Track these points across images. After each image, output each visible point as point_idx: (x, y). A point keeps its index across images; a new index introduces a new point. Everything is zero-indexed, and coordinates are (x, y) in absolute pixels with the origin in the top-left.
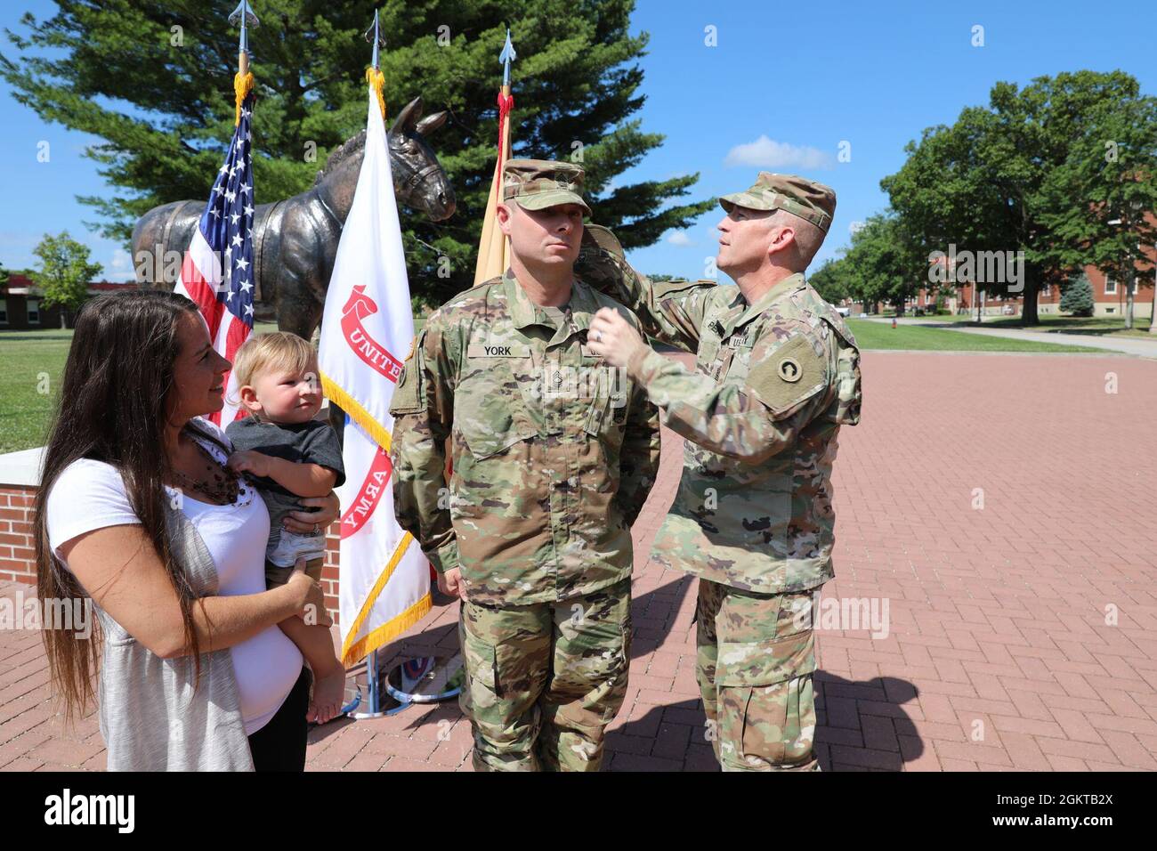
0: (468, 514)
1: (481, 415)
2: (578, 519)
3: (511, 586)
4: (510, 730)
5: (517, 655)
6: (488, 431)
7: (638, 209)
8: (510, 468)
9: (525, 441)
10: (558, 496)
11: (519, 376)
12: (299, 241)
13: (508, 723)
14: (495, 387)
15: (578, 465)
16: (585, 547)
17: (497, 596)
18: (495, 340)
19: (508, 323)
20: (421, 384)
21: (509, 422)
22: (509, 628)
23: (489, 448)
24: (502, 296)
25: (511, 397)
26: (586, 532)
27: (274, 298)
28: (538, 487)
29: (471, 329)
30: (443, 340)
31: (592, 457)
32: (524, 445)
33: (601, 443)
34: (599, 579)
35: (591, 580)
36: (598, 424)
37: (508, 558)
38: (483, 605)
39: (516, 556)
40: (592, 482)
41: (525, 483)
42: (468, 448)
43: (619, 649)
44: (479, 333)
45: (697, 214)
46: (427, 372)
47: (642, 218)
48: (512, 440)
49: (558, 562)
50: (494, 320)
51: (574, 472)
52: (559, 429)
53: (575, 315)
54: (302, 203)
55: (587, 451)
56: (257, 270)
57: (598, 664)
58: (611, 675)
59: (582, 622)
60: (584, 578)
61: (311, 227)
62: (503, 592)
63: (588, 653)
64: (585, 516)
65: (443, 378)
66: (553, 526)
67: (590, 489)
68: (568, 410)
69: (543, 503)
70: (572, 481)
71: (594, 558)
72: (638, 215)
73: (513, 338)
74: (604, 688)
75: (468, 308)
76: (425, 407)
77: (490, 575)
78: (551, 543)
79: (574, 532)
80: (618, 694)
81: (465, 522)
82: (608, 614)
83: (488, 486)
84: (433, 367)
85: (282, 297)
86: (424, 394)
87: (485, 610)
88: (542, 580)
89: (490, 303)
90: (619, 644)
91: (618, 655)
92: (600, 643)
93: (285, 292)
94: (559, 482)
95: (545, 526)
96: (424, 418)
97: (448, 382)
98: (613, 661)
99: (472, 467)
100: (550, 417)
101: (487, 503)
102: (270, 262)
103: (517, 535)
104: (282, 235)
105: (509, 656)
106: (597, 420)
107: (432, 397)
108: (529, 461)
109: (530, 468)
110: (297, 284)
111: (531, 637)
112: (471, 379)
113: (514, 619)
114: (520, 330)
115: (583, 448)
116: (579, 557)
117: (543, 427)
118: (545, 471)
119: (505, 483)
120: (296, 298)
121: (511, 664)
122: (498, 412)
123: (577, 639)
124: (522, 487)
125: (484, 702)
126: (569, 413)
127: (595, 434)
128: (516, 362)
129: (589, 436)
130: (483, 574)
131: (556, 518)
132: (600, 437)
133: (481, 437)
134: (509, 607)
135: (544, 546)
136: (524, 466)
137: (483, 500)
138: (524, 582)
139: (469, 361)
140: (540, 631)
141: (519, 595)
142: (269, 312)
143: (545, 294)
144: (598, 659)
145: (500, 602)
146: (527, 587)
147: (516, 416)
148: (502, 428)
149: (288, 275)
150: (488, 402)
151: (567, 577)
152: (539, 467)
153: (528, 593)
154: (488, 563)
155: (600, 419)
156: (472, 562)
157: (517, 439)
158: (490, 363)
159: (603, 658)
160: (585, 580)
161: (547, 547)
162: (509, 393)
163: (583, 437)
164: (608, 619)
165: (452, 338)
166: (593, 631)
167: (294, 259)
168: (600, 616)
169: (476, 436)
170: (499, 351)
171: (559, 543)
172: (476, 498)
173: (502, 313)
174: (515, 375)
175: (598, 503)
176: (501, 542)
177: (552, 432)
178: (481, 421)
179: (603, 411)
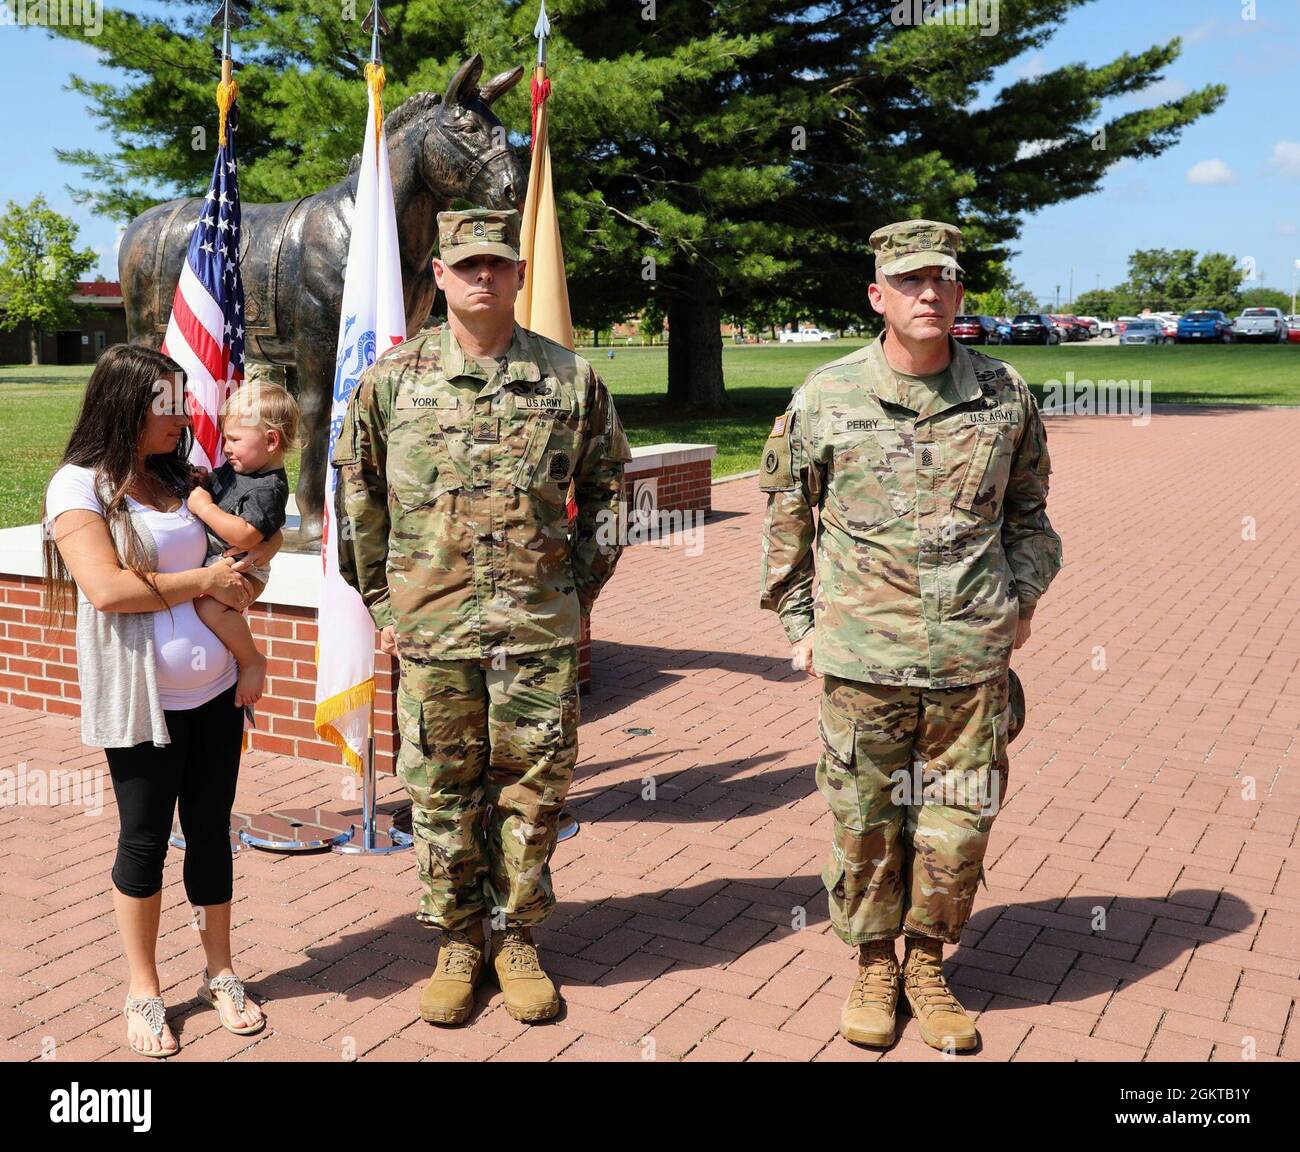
0: (399, 566)
1: (408, 466)
2: (504, 574)
3: (435, 640)
4: (438, 794)
5: (446, 715)
6: (415, 482)
7: (1049, 124)
8: (437, 519)
9: (450, 492)
10: (483, 549)
11: (445, 427)
12: (324, 254)
13: (436, 787)
14: (422, 438)
15: (504, 519)
16: (513, 605)
17: (422, 649)
18: (422, 391)
19: (439, 375)
20: (355, 435)
21: (435, 474)
22: (437, 684)
23: (416, 499)
24: (437, 348)
25: (437, 448)
26: (514, 589)
27: (292, 332)
28: (461, 540)
29: (400, 381)
30: (375, 392)
31: (521, 512)
32: (449, 496)
33: (533, 499)
34: (530, 642)
35: (520, 642)
36: (529, 478)
37: (435, 610)
38: (410, 659)
39: (441, 609)
40: (520, 537)
41: (449, 535)
42: (397, 499)
43: (556, 722)
44: (407, 385)
45: (1177, 123)
46: (361, 422)
47: (1059, 143)
48: (439, 492)
49: (481, 617)
50: (426, 371)
51: (500, 526)
52: (486, 481)
53: (510, 365)
54: (329, 201)
55: (516, 506)
56: (270, 294)
57: (532, 736)
58: (547, 748)
59: (515, 687)
60: (512, 638)
61: (339, 236)
62: (428, 646)
63: (522, 722)
64: (512, 572)
65: (375, 429)
66: (477, 579)
67: (518, 544)
68: (496, 463)
69: (467, 555)
70: (497, 535)
71: (522, 616)
72: (1053, 138)
73: (442, 389)
74: (542, 763)
75: (399, 361)
76: (359, 458)
77: (416, 628)
78: (475, 598)
79: (500, 588)
80: (559, 773)
81: (397, 575)
82: (542, 682)
83: (417, 537)
84: (366, 418)
85: (302, 330)
86: (358, 445)
87: (413, 664)
88: (466, 635)
89: (423, 355)
90: (556, 716)
91: (556, 728)
92: (535, 713)
93: (306, 323)
94: (483, 535)
95: (469, 579)
96: (358, 468)
97: (381, 433)
98: (549, 733)
99: (402, 518)
100: (477, 469)
101: (417, 555)
102: (287, 282)
103: (441, 587)
104: (303, 247)
105: (437, 714)
106: (528, 474)
107: (366, 448)
108: (453, 512)
109: (454, 520)
110: (319, 314)
111: (458, 697)
112: (399, 431)
113: (441, 674)
114: (450, 381)
115: (511, 501)
116: (506, 613)
117: (469, 479)
118: (469, 523)
119: (432, 535)
120: (318, 332)
121: (439, 723)
122: (424, 463)
123: (508, 704)
124: (446, 538)
125: (412, 762)
126: (498, 466)
127: (525, 489)
128: (444, 413)
129: (517, 490)
130: (410, 626)
131: (479, 572)
132: (530, 491)
133: (408, 488)
134: (434, 661)
135: (468, 599)
136: (448, 518)
137: (412, 551)
138: (449, 636)
139: (397, 413)
140: (468, 692)
141: (443, 649)
142: (286, 351)
143: (480, 345)
144: (533, 730)
145: (425, 656)
146: (451, 641)
147: (441, 468)
148: (428, 478)
149: (310, 302)
150: (414, 453)
151: (491, 634)
152: (464, 519)
153: (451, 648)
154: (413, 616)
155: (533, 473)
156: (400, 614)
157: (442, 491)
158: (417, 414)
159: (538, 729)
160: (513, 640)
161: (471, 602)
162: (436, 444)
163: (511, 491)
164: (543, 686)
165: (383, 391)
166: (525, 697)
167: (316, 280)
168: (533, 682)
169: (404, 487)
170: (427, 402)
171: (483, 597)
172: (406, 549)
173: (434, 365)
174: (441, 426)
175: (527, 559)
176: (426, 594)
177: (478, 484)
178: (408, 472)
179: (535, 465)
